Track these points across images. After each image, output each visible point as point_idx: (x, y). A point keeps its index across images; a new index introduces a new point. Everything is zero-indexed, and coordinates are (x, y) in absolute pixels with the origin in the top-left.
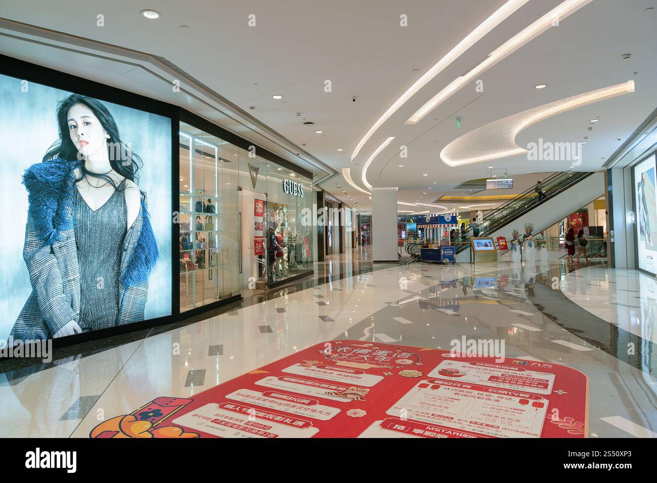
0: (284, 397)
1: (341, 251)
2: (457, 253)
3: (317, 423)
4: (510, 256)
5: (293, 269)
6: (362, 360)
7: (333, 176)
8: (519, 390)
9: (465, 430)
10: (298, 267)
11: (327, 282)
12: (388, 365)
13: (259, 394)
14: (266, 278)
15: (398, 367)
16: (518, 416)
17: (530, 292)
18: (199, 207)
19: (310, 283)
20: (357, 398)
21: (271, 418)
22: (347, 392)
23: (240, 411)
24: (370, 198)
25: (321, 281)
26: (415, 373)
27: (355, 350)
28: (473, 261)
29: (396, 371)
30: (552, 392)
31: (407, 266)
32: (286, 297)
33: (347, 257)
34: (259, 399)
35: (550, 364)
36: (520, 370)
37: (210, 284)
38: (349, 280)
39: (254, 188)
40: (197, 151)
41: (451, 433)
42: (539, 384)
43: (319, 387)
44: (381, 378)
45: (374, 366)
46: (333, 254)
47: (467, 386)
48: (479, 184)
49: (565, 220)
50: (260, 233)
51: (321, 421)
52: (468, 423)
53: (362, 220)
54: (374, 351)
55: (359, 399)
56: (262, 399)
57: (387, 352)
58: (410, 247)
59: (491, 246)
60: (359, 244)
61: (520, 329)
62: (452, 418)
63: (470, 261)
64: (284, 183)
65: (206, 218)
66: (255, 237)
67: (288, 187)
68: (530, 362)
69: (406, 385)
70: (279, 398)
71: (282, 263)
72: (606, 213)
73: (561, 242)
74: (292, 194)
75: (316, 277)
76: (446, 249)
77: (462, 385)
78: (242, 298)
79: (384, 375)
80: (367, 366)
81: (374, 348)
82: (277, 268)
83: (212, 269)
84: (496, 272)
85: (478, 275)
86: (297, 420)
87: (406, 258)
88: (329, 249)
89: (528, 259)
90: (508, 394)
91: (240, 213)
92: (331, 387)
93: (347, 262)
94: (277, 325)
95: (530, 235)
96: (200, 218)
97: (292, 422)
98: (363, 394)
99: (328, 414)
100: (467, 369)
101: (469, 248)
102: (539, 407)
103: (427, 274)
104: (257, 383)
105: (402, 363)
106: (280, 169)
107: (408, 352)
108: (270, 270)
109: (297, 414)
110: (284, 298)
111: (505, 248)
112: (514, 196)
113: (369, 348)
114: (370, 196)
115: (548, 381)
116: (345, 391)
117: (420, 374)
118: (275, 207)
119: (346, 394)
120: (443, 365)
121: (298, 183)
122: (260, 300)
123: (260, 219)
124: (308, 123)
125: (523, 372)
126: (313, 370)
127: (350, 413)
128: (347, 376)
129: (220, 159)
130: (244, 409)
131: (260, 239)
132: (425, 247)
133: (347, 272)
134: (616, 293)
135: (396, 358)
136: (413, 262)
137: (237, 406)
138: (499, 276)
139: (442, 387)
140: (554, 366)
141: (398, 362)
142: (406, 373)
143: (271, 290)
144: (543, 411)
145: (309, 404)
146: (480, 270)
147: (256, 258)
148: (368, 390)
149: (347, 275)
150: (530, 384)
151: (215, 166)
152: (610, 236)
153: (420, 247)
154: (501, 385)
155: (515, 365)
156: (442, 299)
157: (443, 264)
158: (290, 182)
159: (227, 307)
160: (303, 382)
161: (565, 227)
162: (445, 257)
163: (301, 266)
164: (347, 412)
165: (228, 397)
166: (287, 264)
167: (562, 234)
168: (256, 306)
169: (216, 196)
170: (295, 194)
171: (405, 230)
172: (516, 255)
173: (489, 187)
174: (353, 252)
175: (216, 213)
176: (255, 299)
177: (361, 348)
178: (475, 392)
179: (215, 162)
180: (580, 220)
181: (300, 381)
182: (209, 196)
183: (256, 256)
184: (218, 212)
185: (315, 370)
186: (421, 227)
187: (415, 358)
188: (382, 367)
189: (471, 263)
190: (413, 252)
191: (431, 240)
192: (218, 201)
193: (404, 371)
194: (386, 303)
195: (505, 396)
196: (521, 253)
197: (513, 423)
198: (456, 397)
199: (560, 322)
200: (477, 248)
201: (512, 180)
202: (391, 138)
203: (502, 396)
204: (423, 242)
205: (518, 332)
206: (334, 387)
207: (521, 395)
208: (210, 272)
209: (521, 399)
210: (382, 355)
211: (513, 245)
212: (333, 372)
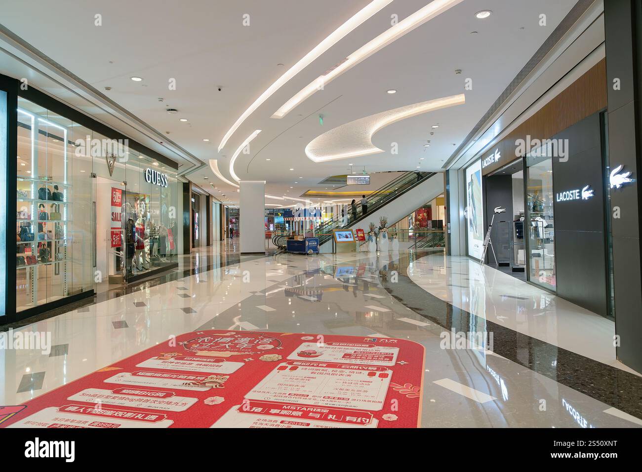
0: (137, 392)
1: (208, 244)
2: (320, 245)
3: (171, 415)
4: (368, 246)
5: (156, 262)
6: (224, 349)
7: (199, 167)
8: (369, 364)
9: (319, 405)
10: (161, 260)
11: (194, 273)
12: (249, 352)
13: (108, 392)
14: (124, 271)
15: (259, 353)
16: (366, 387)
17: (384, 278)
18: (43, 194)
19: (174, 276)
20: (216, 386)
21: (120, 416)
22: (206, 380)
23: (84, 412)
24: (238, 190)
25: (186, 273)
26: (275, 357)
27: (217, 340)
28: (334, 252)
29: (256, 357)
30: (396, 363)
31: (274, 257)
32: (148, 290)
33: (214, 250)
34: (107, 397)
35: (395, 339)
36: (370, 346)
37: (56, 280)
38: (216, 271)
39: (111, 176)
40: (41, 132)
41: (305, 409)
42: (386, 357)
43: (176, 378)
44: (241, 364)
45: (236, 353)
46: (200, 247)
47: (323, 365)
48: (340, 180)
49: (414, 215)
50: (118, 224)
51: (176, 412)
52: (322, 398)
53: (231, 213)
54: (236, 339)
55: (218, 386)
56: (111, 397)
57: (249, 339)
58: (277, 239)
59: (351, 237)
60: (227, 237)
61: (375, 313)
62: (308, 396)
63: (332, 252)
64: (146, 171)
65: (52, 207)
66: (112, 228)
67: (150, 176)
68: (379, 339)
69: (266, 369)
70: (131, 394)
71: (144, 257)
72: (445, 208)
73: (410, 234)
74: (154, 183)
75: (181, 269)
76: (310, 240)
77: (318, 364)
78: (96, 294)
79: (244, 361)
80: (228, 354)
81: (236, 336)
82: (137, 262)
83: (59, 263)
84: (355, 262)
85: (340, 264)
86: (150, 414)
87: (274, 249)
88: (195, 241)
89: (382, 249)
90: (359, 369)
91: (95, 202)
92: (189, 377)
93: (214, 254)
94: (137, 321)
95: (384, 227)
96: (44, 207)
97: (144, 417)
98: (222, 382)
99: (185, 404)
100: (324, 349)
101: (331, 240)
102: (384, 377)
103: (291, 264)
104: (106, 381)
105: (263, 349)
106: (141, 157)
107: (269, 338)
108: (129, 262)
109: (150, 408)
110: (145, 292)
111: (363, 239)
112: (372, 192)
113: (232, 336)
114: (238, 188)
115: (393, 354)
116: (204, 380)
117: (280, 357)
118: (136, 197)
119: (204, 384)
120: (303, 347)
121: (162, 172)
122: (118, 295)
123: (118, 210)
124: (172, 110)
125: (373, 348)
126: (171, 363)
127: (208, 401)
128: (206, 365)
129: (70, 142)
130: (90, 410)
131: (118, 230)
132: (291, 238)
133: (214, 263)
134: (451, 277)
135: (258, 344)
136: (280, 253)
137: (81, 407)
138: (358, 264)
139: (300, 367)
140: (399, 341)
141: (259, 347)
142: (266, 358)
143: (130, 284)
144: (387, 381)
145: (164, 397)
146: (341, 259)
147: (113, 250)
148: (228, 377)
149: (214, 266)
150: (378, 358)
151: (63, 150)
152: (448, 228)
153: (286, 239)
154: (353, 361)
155: (366, 343)
156: (306, 287)
157: (308, 254)
158: (153, 171)
159: (76, 304)
160: (159, 375)
161: (413, 221)
162: (309, 248)
163: (165, 259)
164: (205, 401)
165: (70, 398)
166: (149, 257)
167: (411, 227)
168: (113, 301)
169: (65, 182)
170: (158, 184)
171: (273, 222)
172: (372, 245)
173: (349, 182)
174: (221, 244)
175: (65, 201)
176: (112, 294)
177: (223, 337)
178: (330, 370)
179: (63, 145)
180: (425, 214)
181: (156, 375)
182: (55, 183)
183: (113, 248)
184: (67, 200)
185: (172, 362)
186: (288, 220)
187: (276, 343)
188: (243, 353)
189: (333, 253)
190: (280, 244)
191: (297, 232)
192: (67, 188)
193: (264, 356)
194: (251, 292)
195: (356, 371)
196: (377, 244)
197: (362, 394)
198: (313, 375)
199: (405, 303)
200: (338, 240)
201: (369, 176)
202: (258, 131)
203: (354, 370)
204: (290, 234)
205: (374, 315)
206: (193, 378)
207: (370, 368)
208: (57, 266)
209: (370, 371)
210: (244, 342)
211: (370, 236)
212: (192, 362)
